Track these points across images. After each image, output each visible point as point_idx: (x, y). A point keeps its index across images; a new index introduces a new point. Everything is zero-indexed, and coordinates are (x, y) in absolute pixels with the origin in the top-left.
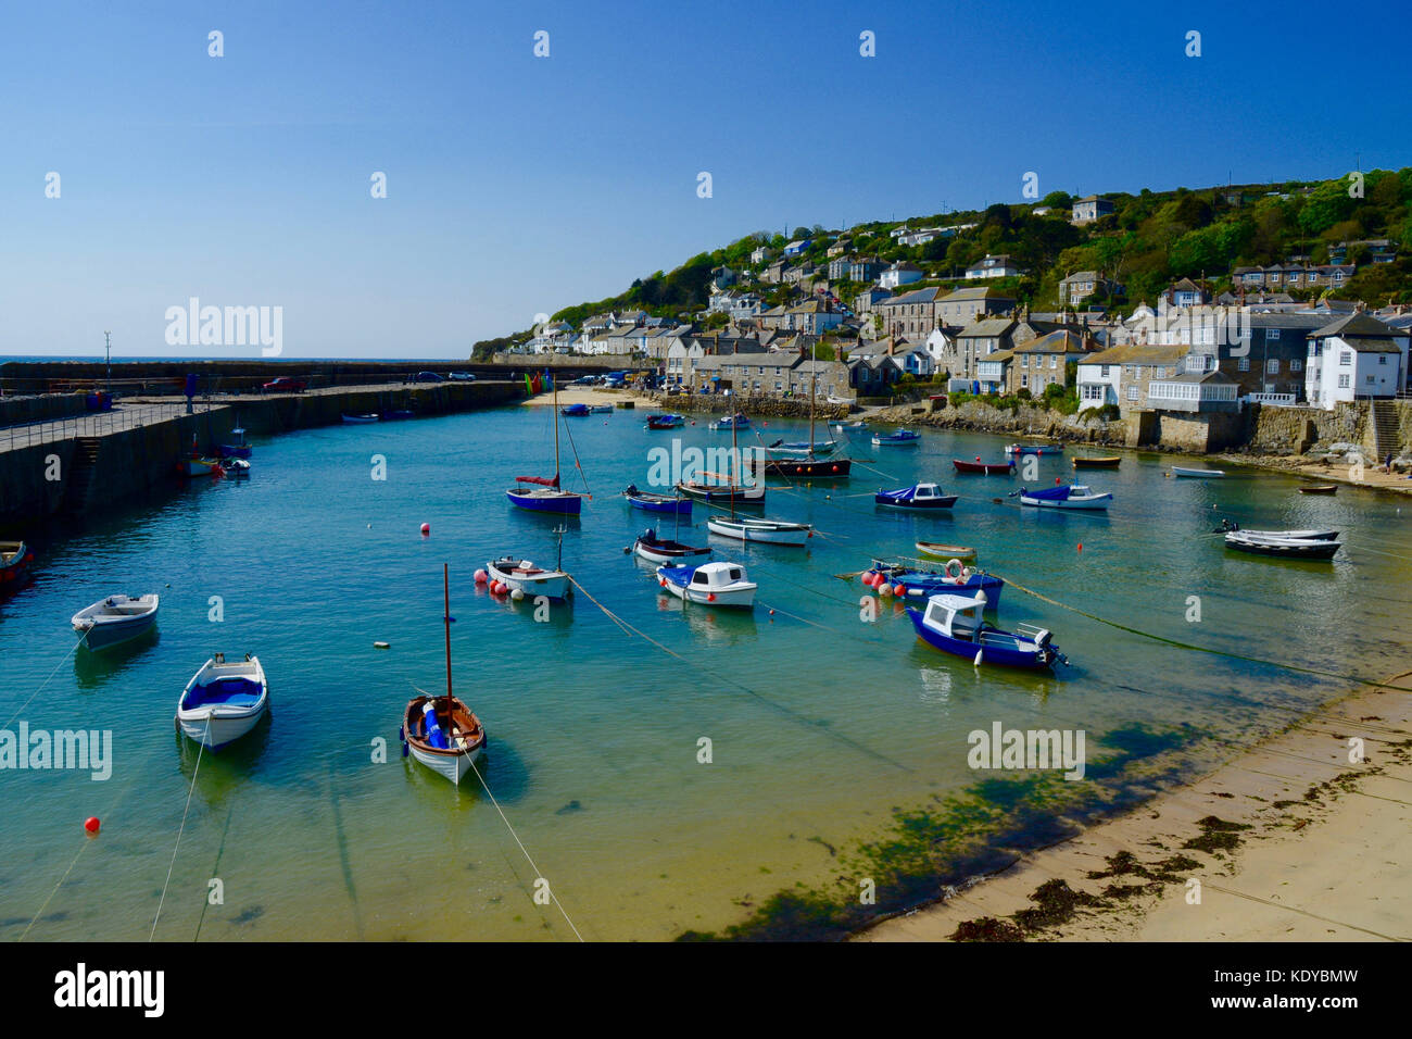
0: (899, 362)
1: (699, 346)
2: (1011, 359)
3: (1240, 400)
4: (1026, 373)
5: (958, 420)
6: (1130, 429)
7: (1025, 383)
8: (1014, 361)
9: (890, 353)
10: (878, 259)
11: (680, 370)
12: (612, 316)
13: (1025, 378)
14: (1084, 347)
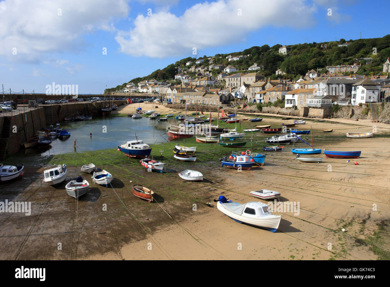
0: (233, 94)
1: (176, 90)
2: (266, 93)
3: (332, 104)
4: (270, 97)
5: (251, 110)
6: (301, 112)
7: (270, 100)
8: (267, 94)
9: (230, 91)
10: (223, 65)
11: (170, 97)
12: (147, 81)
13: (270, 98)
14: (287, 89)
